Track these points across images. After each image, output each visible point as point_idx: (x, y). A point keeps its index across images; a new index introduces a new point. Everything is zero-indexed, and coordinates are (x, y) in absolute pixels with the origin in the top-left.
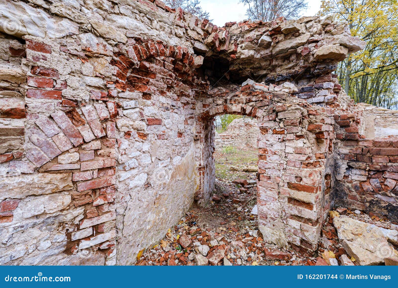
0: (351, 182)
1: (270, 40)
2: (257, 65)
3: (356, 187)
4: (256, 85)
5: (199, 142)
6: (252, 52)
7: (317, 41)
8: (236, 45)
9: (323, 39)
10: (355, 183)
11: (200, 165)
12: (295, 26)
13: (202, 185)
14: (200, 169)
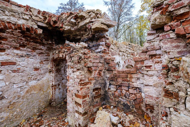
0: (111, 92)
1: (75, 22)
2: (75, 34)
3: (112, 94)
4: (70, 43)
5: (52, 72)
6: (69, 27)
7: (93, 22)
8: (63, 24)
9: (96, 21)
10: (112, 92)
11: (53, 84)
12: (82, 14)
13: (54, 95)
14: (52, 86)
